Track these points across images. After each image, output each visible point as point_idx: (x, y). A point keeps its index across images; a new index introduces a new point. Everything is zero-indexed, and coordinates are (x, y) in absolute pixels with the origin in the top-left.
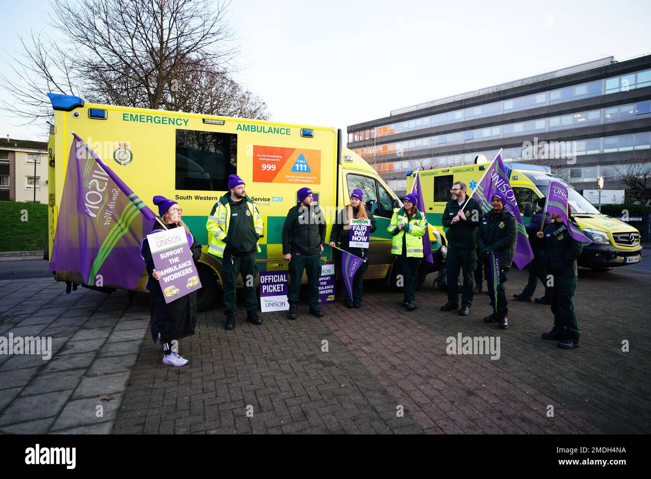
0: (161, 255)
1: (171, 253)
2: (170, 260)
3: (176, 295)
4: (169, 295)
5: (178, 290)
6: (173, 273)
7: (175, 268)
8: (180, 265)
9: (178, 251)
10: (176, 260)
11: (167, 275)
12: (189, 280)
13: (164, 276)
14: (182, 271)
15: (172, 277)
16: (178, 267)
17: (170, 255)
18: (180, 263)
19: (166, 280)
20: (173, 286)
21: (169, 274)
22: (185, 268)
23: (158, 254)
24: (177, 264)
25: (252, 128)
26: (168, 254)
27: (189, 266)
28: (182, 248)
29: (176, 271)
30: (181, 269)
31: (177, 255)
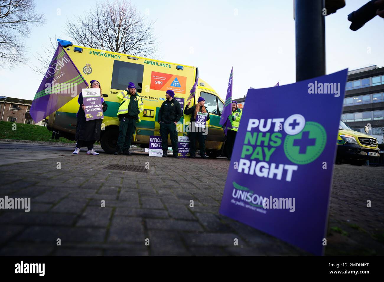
0: (87, 99)
1: (92, 99)
2: (91, 102)
3: (91, 118)
4: (88, 117)
5: (92, 116)
6: (91, 108)
7: (93, 106)
8: (95, 105)
9: (95, 99)
10: (94, 103)
11: (89, 108)
12: (98, 113)
13: (87, 109)
14: (96, 108)
15: (91, 110)
16: (94, 106)
17: (91, 100)
18: (95, 104)
19: (88, 110)
20: (90, 114)
21: (90, 108)
22: (97, 107)
23: (86, 98)
24: (94, 105)
25: (152, 63)
26: (90, 99)
27: (99, 107)
28: (97, 98)
29: (93, 108)
30: (95, 108)
31: (95, 101)
